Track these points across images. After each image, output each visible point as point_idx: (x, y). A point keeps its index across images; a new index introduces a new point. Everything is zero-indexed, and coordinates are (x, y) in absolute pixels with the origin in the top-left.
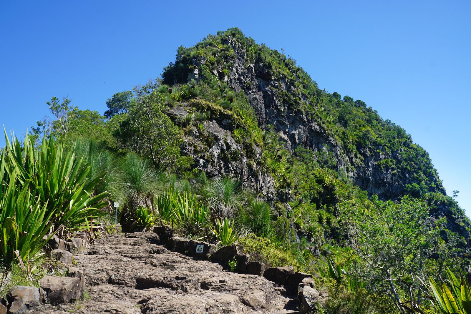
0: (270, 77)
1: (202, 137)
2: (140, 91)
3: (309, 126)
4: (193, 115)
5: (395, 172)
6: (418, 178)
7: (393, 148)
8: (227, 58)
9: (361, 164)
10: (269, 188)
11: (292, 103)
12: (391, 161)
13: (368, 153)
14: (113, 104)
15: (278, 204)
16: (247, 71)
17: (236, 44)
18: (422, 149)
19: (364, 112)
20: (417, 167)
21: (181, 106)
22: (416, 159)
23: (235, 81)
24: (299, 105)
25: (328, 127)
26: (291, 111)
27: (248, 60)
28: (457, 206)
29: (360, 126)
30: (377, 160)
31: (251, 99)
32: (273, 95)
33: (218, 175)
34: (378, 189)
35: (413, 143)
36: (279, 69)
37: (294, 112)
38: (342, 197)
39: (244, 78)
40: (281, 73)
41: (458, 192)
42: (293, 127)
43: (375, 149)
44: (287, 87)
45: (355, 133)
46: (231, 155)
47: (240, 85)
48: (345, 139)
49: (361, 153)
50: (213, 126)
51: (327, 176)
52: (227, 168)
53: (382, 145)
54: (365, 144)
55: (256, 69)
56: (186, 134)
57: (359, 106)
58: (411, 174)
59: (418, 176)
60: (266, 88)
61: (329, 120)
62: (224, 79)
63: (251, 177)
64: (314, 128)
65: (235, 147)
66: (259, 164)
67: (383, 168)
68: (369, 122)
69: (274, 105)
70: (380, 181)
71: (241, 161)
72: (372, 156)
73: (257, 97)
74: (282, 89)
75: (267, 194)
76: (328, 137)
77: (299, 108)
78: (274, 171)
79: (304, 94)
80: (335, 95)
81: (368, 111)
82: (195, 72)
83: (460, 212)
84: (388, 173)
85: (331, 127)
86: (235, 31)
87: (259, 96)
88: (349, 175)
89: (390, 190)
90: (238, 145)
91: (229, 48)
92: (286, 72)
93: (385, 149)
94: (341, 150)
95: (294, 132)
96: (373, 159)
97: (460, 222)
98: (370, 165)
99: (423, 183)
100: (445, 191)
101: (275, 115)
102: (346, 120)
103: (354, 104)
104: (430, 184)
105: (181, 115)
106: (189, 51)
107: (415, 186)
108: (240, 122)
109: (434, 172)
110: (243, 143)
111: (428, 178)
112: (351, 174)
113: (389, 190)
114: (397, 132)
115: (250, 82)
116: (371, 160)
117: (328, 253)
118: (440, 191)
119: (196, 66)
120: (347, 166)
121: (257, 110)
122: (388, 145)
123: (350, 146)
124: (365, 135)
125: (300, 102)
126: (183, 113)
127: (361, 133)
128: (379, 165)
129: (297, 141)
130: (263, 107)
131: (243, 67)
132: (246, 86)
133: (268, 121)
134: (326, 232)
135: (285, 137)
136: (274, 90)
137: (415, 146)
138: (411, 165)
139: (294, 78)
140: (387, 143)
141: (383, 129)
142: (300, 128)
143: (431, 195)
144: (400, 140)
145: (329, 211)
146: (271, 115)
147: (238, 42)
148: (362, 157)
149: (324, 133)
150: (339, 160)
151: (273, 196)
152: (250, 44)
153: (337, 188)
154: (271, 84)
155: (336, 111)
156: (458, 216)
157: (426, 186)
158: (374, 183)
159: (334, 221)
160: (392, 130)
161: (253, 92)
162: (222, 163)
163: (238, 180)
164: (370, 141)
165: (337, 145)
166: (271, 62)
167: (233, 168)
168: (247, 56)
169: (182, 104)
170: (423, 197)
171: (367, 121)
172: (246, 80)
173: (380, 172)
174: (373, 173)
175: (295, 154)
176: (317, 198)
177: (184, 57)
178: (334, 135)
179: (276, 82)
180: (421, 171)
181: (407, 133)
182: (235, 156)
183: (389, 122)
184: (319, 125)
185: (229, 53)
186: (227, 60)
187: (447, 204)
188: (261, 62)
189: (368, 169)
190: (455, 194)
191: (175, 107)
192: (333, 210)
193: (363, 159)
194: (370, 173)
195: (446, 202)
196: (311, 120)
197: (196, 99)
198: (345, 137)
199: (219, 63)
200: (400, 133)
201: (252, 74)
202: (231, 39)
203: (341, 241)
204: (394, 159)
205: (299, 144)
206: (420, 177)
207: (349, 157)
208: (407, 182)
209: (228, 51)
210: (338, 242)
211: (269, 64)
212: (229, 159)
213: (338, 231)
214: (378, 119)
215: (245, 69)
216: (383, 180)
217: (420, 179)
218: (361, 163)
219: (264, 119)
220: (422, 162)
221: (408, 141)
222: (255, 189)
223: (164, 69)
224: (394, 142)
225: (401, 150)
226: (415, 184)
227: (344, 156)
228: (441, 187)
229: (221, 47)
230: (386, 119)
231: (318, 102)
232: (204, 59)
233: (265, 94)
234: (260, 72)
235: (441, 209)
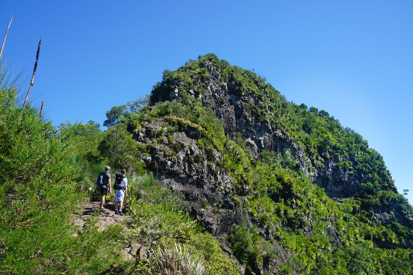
0: (240, 93)
1: (171, 145)
2: (132, 105)
3: (274, 133)
4: (166, 128)
5: (352, 172)
6: (372, 178)
7: (350, 152)
8: (203, 79)
9: (321, 166)
10: (226, 184)
11: (259, 115)
12: (349, 163)
13: (328, 156)
14: (111, 115)
15: (234, 196)
16: (221, 89)
17: (211, 68)
18: (376, 152)
19: (327, 121)
20: (372, 168)
21: (157, 121)
22: (371, 162)
23: (210, 97)
24: (265, 116)
25: (291, 134)
26: (258, 121)
27: (222, 79)
28: (407, 203)
29: (322, 133)
30: (336, 162)
31: (224, 111)
32: (243, 108)
33: (183, 173)
34: (337, 187)
35: (369, 147)
36: (249, 86)
37: (260, 122)
38: (299, 193)
39: (218, 94)
40: (250, 89)
41: (407, 190)
42: (259, 134)
43: (334, 153)
44: (255, 101)
45: (317, 139)
46: (194, 159)
47: (214, 100)
48: (308, 144)
49: (321, 156)
50: (181, 136)
51: (286, 175)
52: (190, 168)
53: (340, 150)
54: (325, 148)
55: (229, 87)
56: (158, 142)
57: (323, 116)
58: (366, 175)
59: (373, 176)
60: (237, 102)
61: (293, 128)
62: (199, 97)
63: (210, 175)
64: (278, 135)
65: (198, 152)
66: (218, 165)
67: (341, 169)
68: (331, 129)
69: (244, 116)
70: (338, 180)
71: (203, 163)
72: (331, 158)
73: (229, 110)
74: (251, 103)
75: (225, 189)
76: (291, 142)
77: (265, 118)
78: (233, 171)
79: (270, 107)
80: (303, 106)
81: (330, 120)
82: (175, 91)
83: (410, 208)
84: (346, 173)
85: (294, 134)
86: (211, 56)
87: (231, 109)
88: (310, 174)
89: (348, 188)
90: (201, 151)
91: (205, 70)
92: (255, 88)
93: (344, 153)
94: (304, 153)
95: (261, 138)
96: (332, 161)
97: (409, 217)
98: (330, 166)
99: (377, 182)
100: (396, 189)
101: (244, 124)
102: (309, 128)
103: (318, 113)
104: (383, 183)
105: (156, 128)
106: (172, 74)
107: (369, 185)
108: (204, 133)
109: (386, 173)
110: (205, 149)
111: (381, 178)
112: (312, 174)
113: (346, 188)
114: (355, 138)
115: (224, 97)
116: (331, 162)
117: (280, 238)
118: (392, 190)
119: (177, 86)
120: (309, 167)
121: (228, 120)
122: (346, 149)
123: (312, 150)
124: (325, 140)
125: (266, 113)
126: (157, 127)
127: (323, 139)
128: (337, 167)
129: (263, 146)
130: (234, 118)
131: (217, 86)
132: (219, 101)
133: (238, 129)
134: (283, 222)
135: (253, 142)
136: (244, 103)
137: (370, 150)
138: (366, 167)
139: (261, 94)
140: (345, 148)
141: (342, 136)
142: (265, 135)
143: (383, 193)
144: (357, 145)
145: (286, 204)
146: (241, 124)
147: (214, 65)
148: (323, 160)
149: (287, 139)
150: (301, 161)
151: (229, 190)
152: (224, 66)
153: (294, 185)
154: (242, 99)
155: (301, 120)
156: (408, 211)
157: (379, 185)
158: (333, 181)
159: (291, 213)
160: (350, 137)
161: (226, 105)
162: (186, 164)
163: (199, 177)
164: (330, 146)
165: (299, 149)
166: (242, 81)
167: (195, 168)
168: (221, 76)
169: (158, 120)
170: (376, 194)
171: (329, 128)
172: (220, 96)
173: (338, 172)
174: (332, 173)
175: (261, 157)
176: (277, 193)
177: (168, 79)
178: (297, 141)
179: (246, 97)
180: (375, 172)
181: (364, 139)
182: (197, 159)
183: (349, 130)
184: (283, 133)
185: (205, 75)
186: (202, 80)
187: (398, 201)
188: (233, 81)
189: (328, 170)
190: (405, 193)
191: (153, 122)
192: (291, 203)
193: (324, 161)
194: (329, 173)
195: (397, 199)
196: (276, 128)
197: (169, 116)
198: (307, 142)
199: (195, 84)
200: (358, 139)
201: (225, 91)
202: (208, 63)
203: (296, 229)
204: (352, 161)
205: (264, 148)
206: (374, 177)
207: (311, 159)
208: (363, 181)
209: (204, 73)
210: (294, 230)
211: (240, 83)
212: (192, 162)
213: (294, 221)
214: (338, 127)
215: (219, 87)
216: (341, 180)
217: (374, 178)
218: (322, 164)
219: (235, 127)
220: (377, 165)
221: (365, 146)
222: (213, 185)
223: (153, 87)
224: (352, 147)
225: (358, 154)
226: (369, 183)
227: (306, 158)
228: (393, 186)
229: (198, 70)
230: (346, 127)
231: (283, 113)
232: (183, 81)
233: (236, 107)
234: (232, 89)
235: (393, 205)
